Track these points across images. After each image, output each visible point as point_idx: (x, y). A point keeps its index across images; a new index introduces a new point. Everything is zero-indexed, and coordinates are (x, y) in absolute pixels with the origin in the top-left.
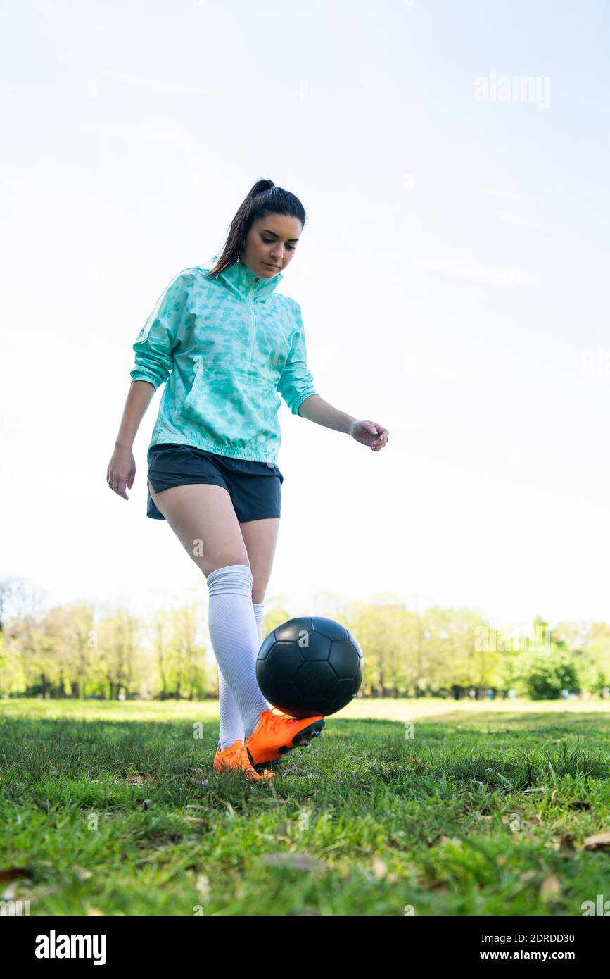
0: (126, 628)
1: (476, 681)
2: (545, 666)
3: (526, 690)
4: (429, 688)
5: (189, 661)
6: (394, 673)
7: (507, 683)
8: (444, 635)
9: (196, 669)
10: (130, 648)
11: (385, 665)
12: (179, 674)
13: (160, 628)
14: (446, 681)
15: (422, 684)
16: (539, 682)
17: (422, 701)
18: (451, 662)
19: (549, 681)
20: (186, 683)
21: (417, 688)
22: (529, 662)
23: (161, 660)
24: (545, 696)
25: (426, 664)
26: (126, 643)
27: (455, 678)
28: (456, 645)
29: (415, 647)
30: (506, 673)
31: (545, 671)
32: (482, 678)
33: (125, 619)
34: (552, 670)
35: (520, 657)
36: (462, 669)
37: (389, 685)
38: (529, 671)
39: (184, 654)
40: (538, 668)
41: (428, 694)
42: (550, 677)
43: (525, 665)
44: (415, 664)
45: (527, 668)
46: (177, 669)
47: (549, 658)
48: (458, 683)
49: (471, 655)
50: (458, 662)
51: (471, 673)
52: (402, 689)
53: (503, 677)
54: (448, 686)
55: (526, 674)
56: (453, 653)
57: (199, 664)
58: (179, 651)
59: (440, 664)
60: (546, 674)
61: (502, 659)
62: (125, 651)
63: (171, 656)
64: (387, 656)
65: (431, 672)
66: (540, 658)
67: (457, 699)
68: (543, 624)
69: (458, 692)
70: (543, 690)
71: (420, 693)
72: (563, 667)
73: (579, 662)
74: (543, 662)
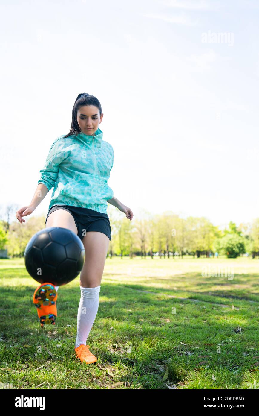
1: (206, 248)
2: (233, 243)
3: (225, 253)
4: (187, 252)
6: (173, 245)
8: (193, 229)
11: (169, 242)
14: (194, 249)
15: (185, 250)
16: (230, 250)
17: (184, 257)
18: (196, 241)
19: (234, 249)
21: (182, 252)
22: (226, 241)
24: (233, 256)
25: (186, 242)
27: (198, 248)
28: (198, 234)
29: (181, 234)
30: (217, 246)
31: (232, 245)
32: (209, 247)
34: (235, 245)
35: (224, 239)
36: (201, 244)
38: (226, 245)
40: (230, 244)
41: (187, 254)
42: (234, 248)
43: (225, 242)
44: (181, 241)
45: (225, 244)
47: (236, 240)
48: (198, 250)
49: (204, 238)
50: (199, 241)
51: (204, 245)
53: (216, 248)
54: (195, 251)
55: (225, 247)
56: (197, 237)
59: (192, 241)
61: (216, 239)
64: (170, 239)
66: (230, 240)
67: (199, 256)
68: (233, 224)
69: (199, 254)
70: (232, 254)
71: (183, 254)
72: (239, 243)
73: (245, 242)
74: (232, 241)
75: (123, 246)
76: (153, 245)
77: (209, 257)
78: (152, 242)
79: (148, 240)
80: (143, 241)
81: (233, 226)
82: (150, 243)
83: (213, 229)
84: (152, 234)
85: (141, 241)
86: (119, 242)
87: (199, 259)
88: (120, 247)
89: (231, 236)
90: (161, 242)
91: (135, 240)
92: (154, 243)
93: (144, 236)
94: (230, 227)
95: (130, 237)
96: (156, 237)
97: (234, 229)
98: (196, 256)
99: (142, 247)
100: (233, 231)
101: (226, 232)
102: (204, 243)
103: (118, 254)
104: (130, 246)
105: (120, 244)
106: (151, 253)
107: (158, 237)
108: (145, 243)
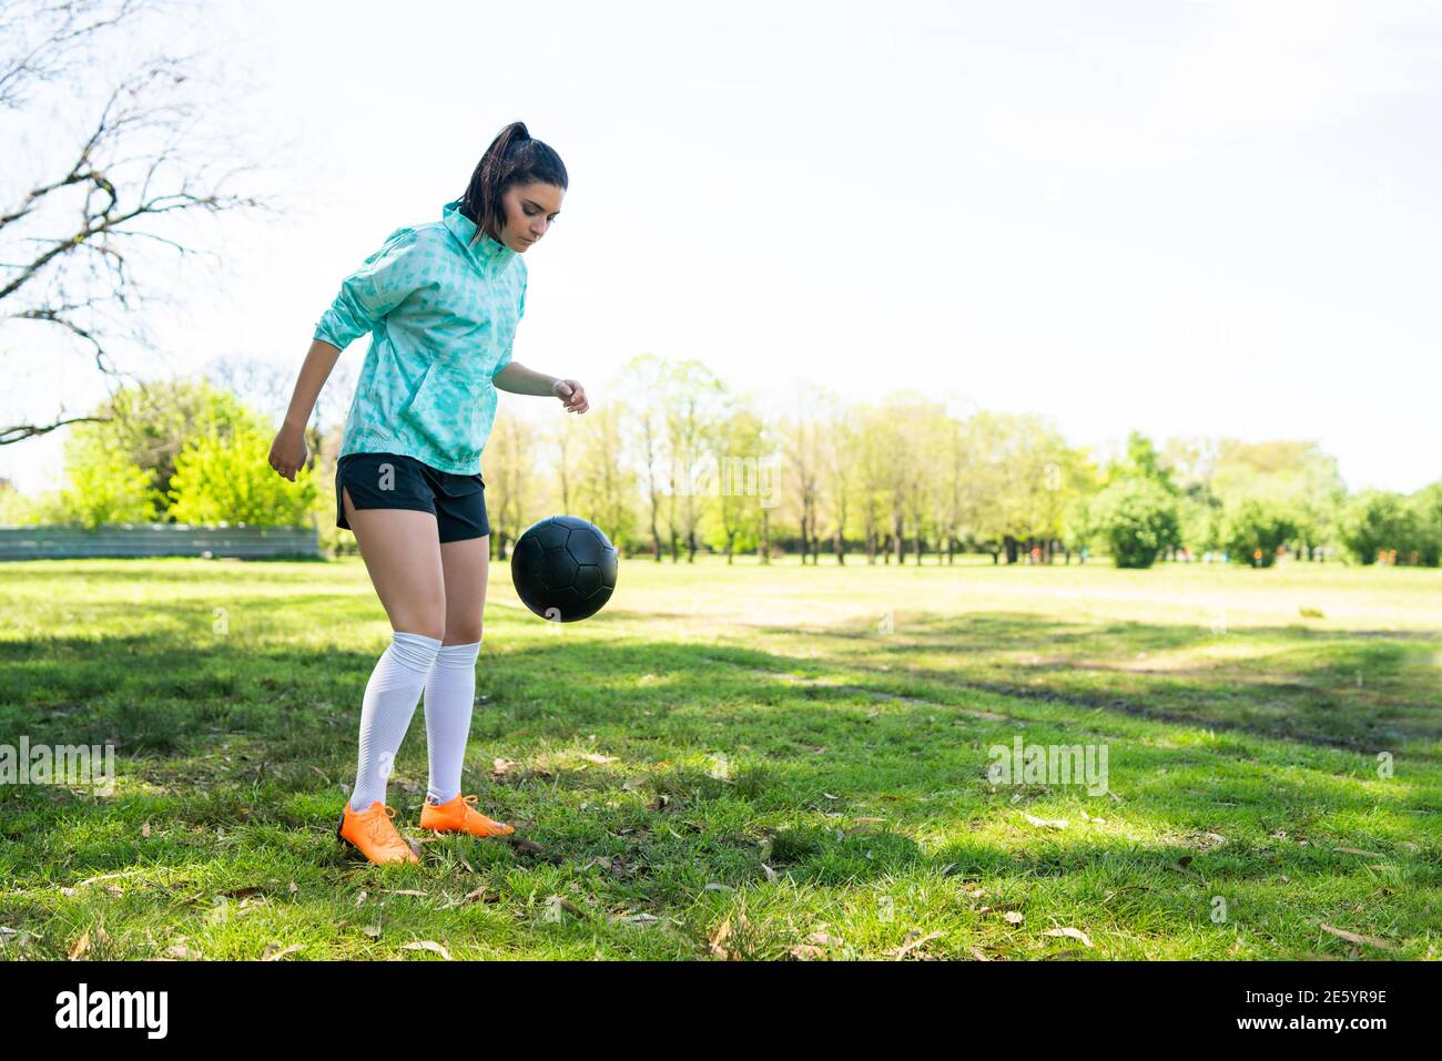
0: (512, 444)
1: (1040, 529)
2: (1134, 513)
3: (1107, 547)
4: (971, 540)
5: (609, 497)
6: (917, 518)
7: (1080, 537)
8: (996, 459)
9: (620, 508)
10: (518, 475)
11: (904, 506)
13: (563, 446)
14: (995, 531)
15: (962, 534)
16: (1125, 537)
17: (958, 559)
18: (1004, 501)
19: (1140, 535)
21: (952, 540)
22: (1115, 505)
23: (565, 495)
24: (1134, 560)
25: (966, 504)
26: (512, 467)
27: (1008, 526)
28: (1011, 476)
29: (951, 477)
31: (1135, 520)
32: (1050, 525)
33: (510, 431)
34: (1144, 519)
35: (1104, 496)
36: (1018, 511)
37: (910, 533)
38: (1112, 520)
39: (600, 487)
40: (1125, 516)
41: (970, 549)
42: (1141, 530)
43: (1106, 508)
44: (950, 503)
45: (1109, 515)
47: (1146, 499)
48: (1012, 533)
49: (1034, 490)
50: (1013, 501)
51: (1033, 518)
52: (931, 542)
53: (1075, 529)
54: (999, 537)
55: (1106, 524)
56: (1006, 488)
57: (625, 502)
58: (594, 481)
59: (988, 503)
60: (1137, 525)
61: (1076, 496)
62: (511, 478)
63: (580, 489)
64: (909, 494)
65: (974, 515)
66: (1128, 500)
67: (1012, 559)
68: (1142, 443)
69: (1013, 549)
70: (1134, 551)
71: (957, 548)
72: (1160, 514)
73: (1184, 506)
74: (1132, 507)
75: (736, 519)
76: (845, 514)
77: (1050, 563)
78: (844, 506)
79: (826, 496)
80: (808, 501)
81: (1143, 450)
82: (833, 507)
83: (1067, 460)
84: (842, 475)
85: (799, 502)
86: (719, 505)
87: (1014, 568)
88: (725, 521)
89: (1131, 488)
90: (873, 506)
92: (849, 508)
93: (812, 480)
94: (1131, 452)
96: (856, 479)
97: (1147, 460)
98: (1003, 558)
99: (804, 522)
100: (1141, 469)
101: (1115, 470)
102: (1032, 509)
103: (717, 548)
104: (761, 516)
105: (725, 510)
106: (836, 545)
107: (862, 485)
108: (817, 505)
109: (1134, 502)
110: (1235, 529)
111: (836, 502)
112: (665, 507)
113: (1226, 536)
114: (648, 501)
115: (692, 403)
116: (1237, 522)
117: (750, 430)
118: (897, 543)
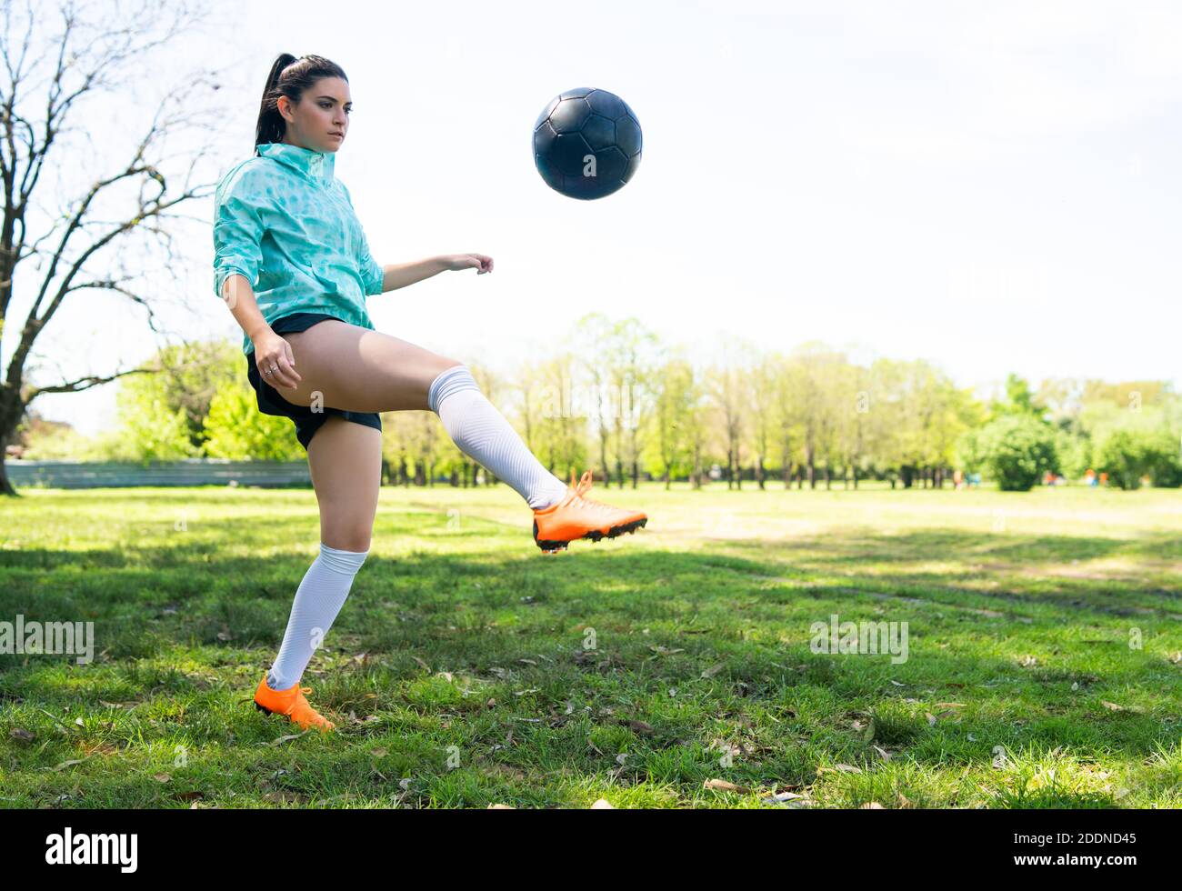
1: (932, 459)
2: (1017, 444)
3: (992, 473)
4: (872, 469)
5: (565, 433)
6: (827, 450)
7: (969, 465)
8: (893, 398)
9: (575, 445)
11: (816, 440)
12: (551, 451)
13: (526, 389)
14: (893, 461)
15: (864, 464)
16: (1009, 465)
17: (863, 484)
18: (899, 434)
19: (1021, 463)
20: (562, 462)
21: (856, 469)
22: (998, 438)
23: (529, 432)
24: (1016, 484)
25: (868, 437)
27: (905, 456)
28: (907, 412)
29: (854, 414)
30: (968, 452)
31: (1017, 450)
32: (941, 455)
34: (1025, 449)
35: (990, 428)
36: (914, 443)
37: (820, 463)
38: (997, 450)
39: (557, 425)
40: (1008, 446)
41: (872, 476)
42: (1022, 458)
43: (993, 439)
44: (854, 436)
45: (994, 445)
46: (549, 444)
47: (1027, 432)
48: (908, 462)
49: (926, 425)
50: (910, 435)
51: (926, 449)
52: (838, 470)
53: (964, 458)
54: (897, 467)
55: (992, 454)
56: (902, 422)
57: (579, 438)
58: (552, 421)
59: (886, 437)
60: (1019, 454)
61: (966, 431)
63: (541, 427)
64: (819, 428)
65: (875, 447)
66: (1011, 433)
67: (908, 484)
68: (1020, 384)
69: (909, 475)
70: (1016, 477)
71: (861, 476)
72: (1039, 445)
73: (1059, 439)
74: (1015, 439)
75: (672, 452)
76: (765, 447)
77: (941, 487)
78: (763, 439)
79: (749, 432)
80: (733, 434)
81: (1019, 390)
82: (754, 442)
83: (952, 400)
84: (762, 413)
85: (726, 436)
86: (658, 440)
87: (910, 492)
88: (663, 454)
89: (1013, 422)
90: (788, 440)
91: (708, 432)
92: (768, 442)
93: (737, 419)
94: (1010, 391)
95: (694, 423)
96: (774, 420)
97: (1023, 398)
98: (900, 484)
99: (730, 454)
100: (1019, 407)
101: (996, 407)
102: (925, 441)
103: (655, 475)
104: (694, 449)
105: (663, 444)
106: (757, 473)
107: (779, 422)
108: (740, 440)
109: (1017, 434)
110: (1107, 456)
111: (757, 438)
112: (612, 441)
113: (1099, 462)
114: (598, 437)
115: (634, 354)
116: (1108, 451)
117: (682, 374)
118: (809, 471)
